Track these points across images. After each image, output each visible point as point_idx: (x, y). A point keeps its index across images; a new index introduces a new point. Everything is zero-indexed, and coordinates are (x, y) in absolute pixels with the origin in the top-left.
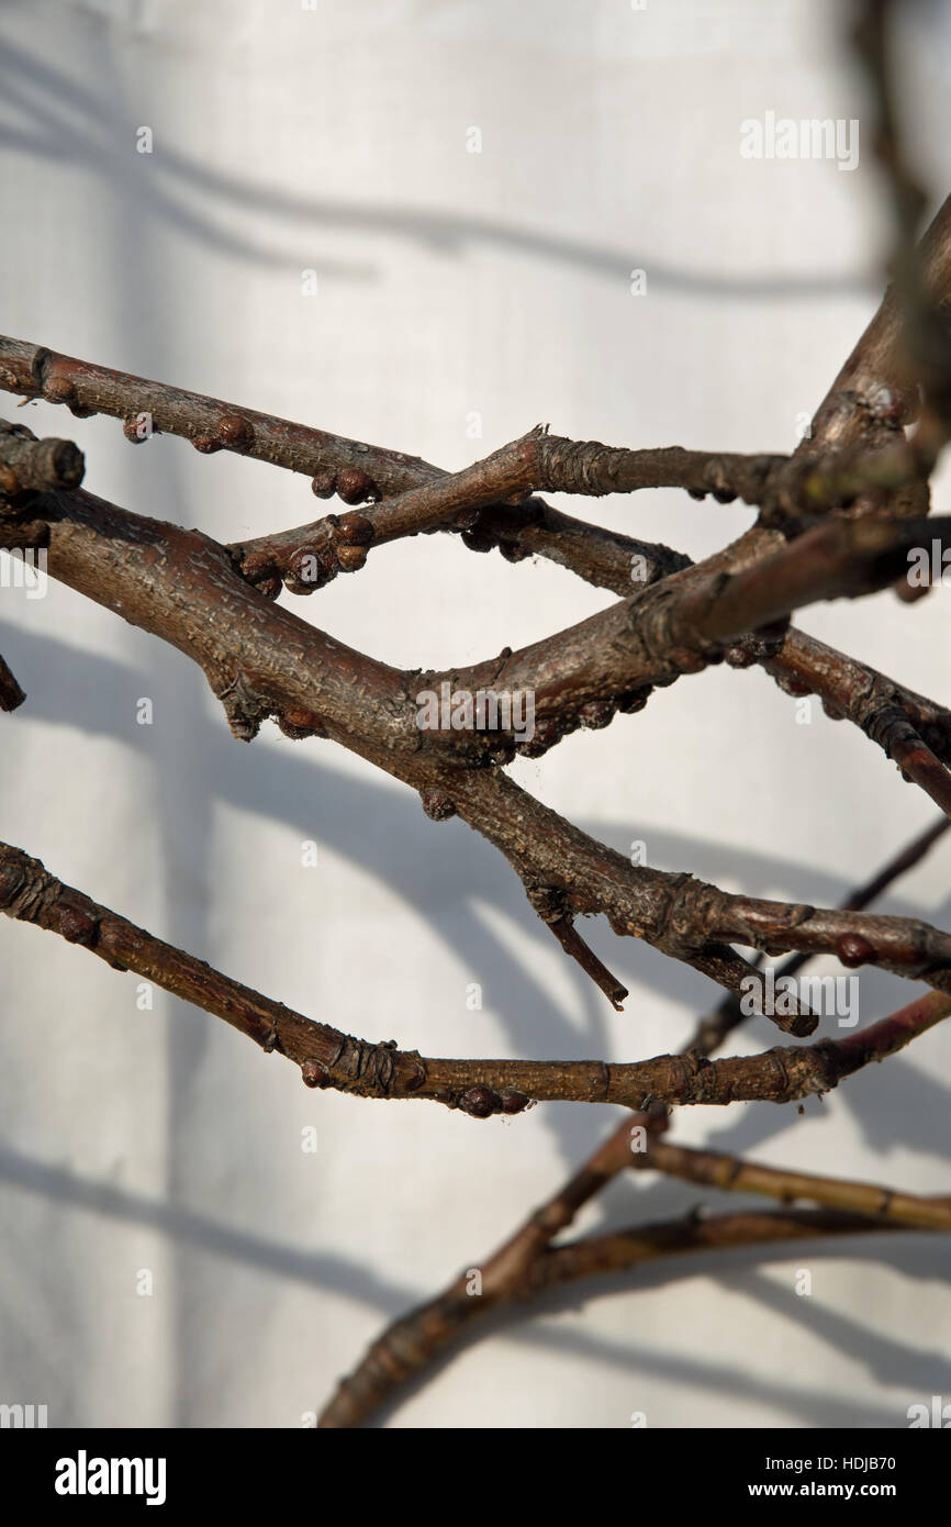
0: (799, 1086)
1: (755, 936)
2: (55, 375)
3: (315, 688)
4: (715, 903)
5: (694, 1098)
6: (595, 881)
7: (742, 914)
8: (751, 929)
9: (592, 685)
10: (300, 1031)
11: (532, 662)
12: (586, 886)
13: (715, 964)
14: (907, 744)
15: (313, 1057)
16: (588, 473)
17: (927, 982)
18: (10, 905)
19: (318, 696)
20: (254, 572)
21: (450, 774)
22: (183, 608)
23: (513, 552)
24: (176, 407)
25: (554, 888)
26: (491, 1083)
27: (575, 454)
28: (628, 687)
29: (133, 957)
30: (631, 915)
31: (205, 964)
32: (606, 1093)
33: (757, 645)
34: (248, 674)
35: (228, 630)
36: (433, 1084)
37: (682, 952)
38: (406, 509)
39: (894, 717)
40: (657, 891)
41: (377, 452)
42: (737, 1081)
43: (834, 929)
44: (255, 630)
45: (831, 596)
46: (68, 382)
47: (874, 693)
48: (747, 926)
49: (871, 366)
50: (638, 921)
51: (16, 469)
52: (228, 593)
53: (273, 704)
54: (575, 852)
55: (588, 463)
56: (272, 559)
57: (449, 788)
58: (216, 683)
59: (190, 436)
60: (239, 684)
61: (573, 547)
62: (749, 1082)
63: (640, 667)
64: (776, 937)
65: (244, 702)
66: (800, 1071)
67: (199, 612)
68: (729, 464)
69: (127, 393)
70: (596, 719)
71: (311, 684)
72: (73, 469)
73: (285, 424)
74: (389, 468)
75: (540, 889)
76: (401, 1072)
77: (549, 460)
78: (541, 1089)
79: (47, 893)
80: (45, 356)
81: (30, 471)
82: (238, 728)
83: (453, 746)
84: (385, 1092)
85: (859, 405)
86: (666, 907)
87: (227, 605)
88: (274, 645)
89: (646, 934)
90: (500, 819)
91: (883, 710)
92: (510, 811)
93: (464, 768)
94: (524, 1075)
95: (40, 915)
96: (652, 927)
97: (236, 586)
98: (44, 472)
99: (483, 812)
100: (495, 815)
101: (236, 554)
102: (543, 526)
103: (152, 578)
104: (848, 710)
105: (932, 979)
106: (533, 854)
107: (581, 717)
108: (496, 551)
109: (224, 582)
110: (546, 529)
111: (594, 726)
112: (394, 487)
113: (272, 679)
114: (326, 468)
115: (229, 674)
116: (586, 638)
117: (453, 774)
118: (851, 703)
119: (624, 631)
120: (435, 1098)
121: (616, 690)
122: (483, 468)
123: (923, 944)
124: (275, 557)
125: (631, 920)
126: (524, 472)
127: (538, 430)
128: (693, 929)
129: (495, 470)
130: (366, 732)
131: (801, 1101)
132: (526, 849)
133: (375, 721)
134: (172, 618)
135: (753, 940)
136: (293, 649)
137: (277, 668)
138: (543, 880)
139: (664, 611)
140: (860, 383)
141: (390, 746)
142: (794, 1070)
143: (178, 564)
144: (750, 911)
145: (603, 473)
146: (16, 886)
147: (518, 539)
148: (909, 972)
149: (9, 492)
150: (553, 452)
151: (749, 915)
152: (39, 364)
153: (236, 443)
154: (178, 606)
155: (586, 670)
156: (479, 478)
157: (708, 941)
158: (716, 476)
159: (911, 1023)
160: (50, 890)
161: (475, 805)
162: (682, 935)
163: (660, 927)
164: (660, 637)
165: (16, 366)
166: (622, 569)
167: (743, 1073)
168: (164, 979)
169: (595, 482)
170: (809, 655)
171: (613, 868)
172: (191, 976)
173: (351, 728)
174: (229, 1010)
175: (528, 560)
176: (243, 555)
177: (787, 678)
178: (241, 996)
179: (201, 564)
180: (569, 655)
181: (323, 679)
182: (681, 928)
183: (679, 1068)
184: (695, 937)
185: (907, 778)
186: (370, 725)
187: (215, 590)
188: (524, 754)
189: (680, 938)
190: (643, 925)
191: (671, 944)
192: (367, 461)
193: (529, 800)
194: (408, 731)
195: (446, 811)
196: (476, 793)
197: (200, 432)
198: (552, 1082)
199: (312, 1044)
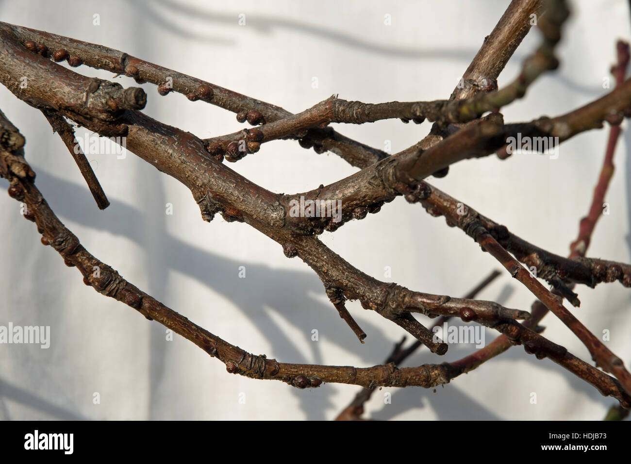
0: (435, 381)
1: (425, 309)
2: (130, 65)
3: (240, 199)
4: (408, 295)
5: (391, 384)
6: (356, 285)
7: (420, 300)
8: (423, 306)
9: (359, 200)
10: (226, 348)
11: (333, 190)
12: (352, 287)
13: (406, 322)
14: (484, 235)
15: (231, 360)
16: (356, 113)
17: (497, 329)
18: (104, 289)
19: (241, 202)
20: (213, 151)
21: (296, 237)
22: (184, 163)
23: (319, 149)
24: (181, 80)
25: (338, 288)
26: (306, 374)
27: (350, 106)
28: (374, 201)
29: (156, 313)
30: (371, 300)
31: (186, 318)
32: (355, 380)
33: (420, 193)
34: (211, 192)
35: (204, 173)
36: (282, 373)
37: (393, 316)
38: (278, 127)
39: (478, 225)
40: (383, 289)
41: (264, 104)
42: (410, 377)
43: (459, 306)
44: (215, 174)
45: (469, 157)
46: (135, 68)
47: (469, 215)
48: (422, 304)
49: (479, 69)
50: (374, 302)
51: (117, 100)
52: (203, 157)
53: (221, 206)
54: (348, 272)
55: (355, 111)
56: (220, 146)
57: (296, 243)
58: (197, 196)
59: (186, 93)
60: (207, 197)
61: (345, 148)
62: (414, 378)
63: (380, 192)
64: (434, 309)
65: (209, 204)
66: (435, 374)
67: (191, 165)
68: (422, 105)
69: (161, 73)
70: (360, 215)
71: (238, 197)
72: (143, 100)
73: (226, 90)
74: (269, 110)
75: (332, 289)
76: (268, 368)
77: (338, 110)
78: (327, 377)
79: (120, 285)
80: (126, 57)
81: (124, 100)
82: (205, 216)
83: (298, 225)
84: (261, 376)
85: (474, 85)
86: (387, 295)
87: (203, 163)
88: (223, 180)
89: (377, 308)
90: (317, 257)
91: (473, 222)
92: (321, 254)
93: (303, 235)
94: (320, 371)
95: (117, 294)
96: (381, 305)
97: (207, 155)
98: (130, 101)
99: (309, 254)
100: (315, 255)
101: (206, 143)
102: (333, 138)
103: (170, 151)
104: (458, 223)
105: (500, 328)
106: (330, 273)
107: (353, 214)
108: (312, 149)
109: (202, 153)
110: (334, 139)
111: (358, 218)
112: (271, 119)
113: (222, 195)
114: (243, 110)
115: (203, 192)
116: (357, 180)
117: (298, 237)
118: (459, 219)
119: (374, 177)
120: (282, 380)
121: (369, 202)
122: (310, 112)
123: (497, 312)
124: (222, 145)
125: (371, 302)
126: (328, 114)
127: (333, 97)
128: (398, 306)
129: (315, 112)
130: (261, 218)
131: (435, 388)
132: (327, 270)
133: (265, 213)
134: (179, 168)
135: (424, 310)
136: (231, 182)
137: (224, 190)
138: (334, 284)
139: (393, 167)
140: (475, 76)
141: (272, 224)
142: (433, 373)
143: (182, 145)
144: (422, 298)
145: (363, 113)
146: (107, 281)
147: (322, 144)
148: (490, 324)
149: (113, 110)
150: (340, 105)
151: (422, 300)
152: (124, 60)
153: (206, 97)
154: (182, 162)
155: (356, 194)
156: (308, 115)
157: (404, 311)
158: (417, 110)
159: (480, 357)
160: (122, 283)
161: (306, 251)
162: (393, 308)
163: (384, 305)
164: (391, 178)
165: (114, 60)
166: (365, 158)
167: (412, 374)
168: (169, 324)
169: (359, 117)
170: (441, 198)
171: (364, 280)
172: (181, 322)
173: (255, 217)
174: (196, 338)
175: (325, 154)
176: (208, 144)
177: (432, 209)
178: (202, 332)
179: (192, 145)
180: (349, 187)
181: (243, 195)
182: (393, 305)
183: (386, 370)
184: (399, 309)
185: (484, 250)
186: (263, 215)
187: (198, 156)
188: (328, 230)
189: (392, 310)
190: (377, 304)
191: (388, 312)
192: (260, 107)
193: (328, 251)
194: (280, 218)
195: (294, 253)
196: (307, 246)
197: (191, 92)
198: (332, 374)
199: (231, 354)
